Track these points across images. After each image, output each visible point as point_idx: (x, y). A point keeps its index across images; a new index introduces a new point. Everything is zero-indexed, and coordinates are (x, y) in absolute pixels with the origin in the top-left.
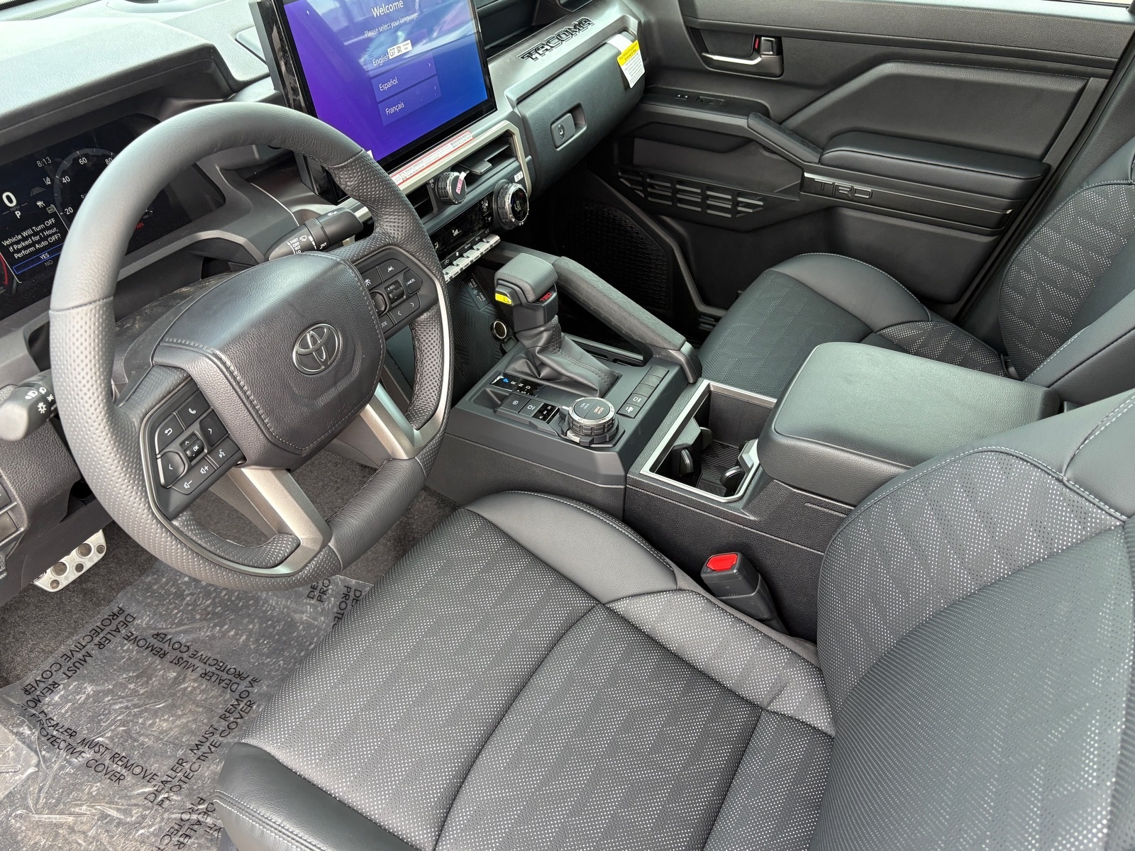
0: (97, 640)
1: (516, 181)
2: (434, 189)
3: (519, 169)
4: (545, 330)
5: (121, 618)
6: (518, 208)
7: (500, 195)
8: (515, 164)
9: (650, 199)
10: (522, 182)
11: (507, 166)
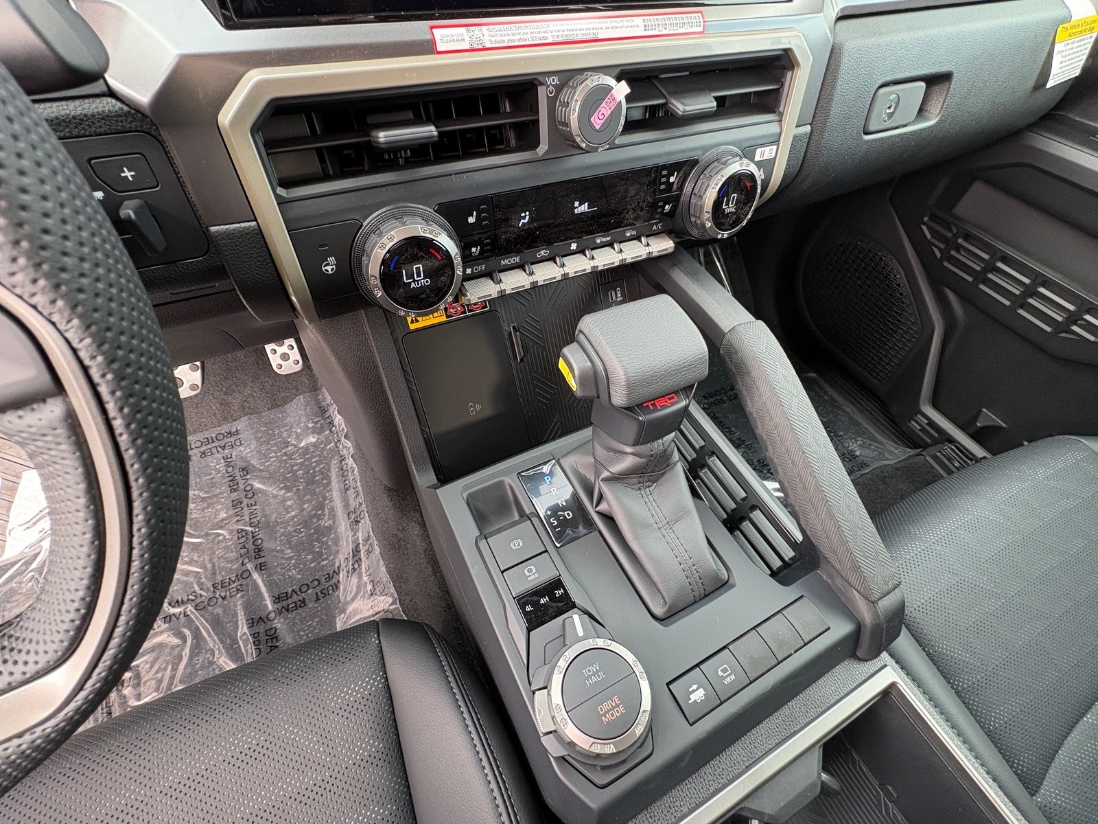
0: (204, 448)
1: (757, 158)
2: (552, 102)
3: (776, 140)
4: (633, 454)
5: (232, 439)
6: (730, 208)
7: (706, 172)
8: (773, 128)
9: (945, 264)
10: (767, 165)
11: (755, 126)
